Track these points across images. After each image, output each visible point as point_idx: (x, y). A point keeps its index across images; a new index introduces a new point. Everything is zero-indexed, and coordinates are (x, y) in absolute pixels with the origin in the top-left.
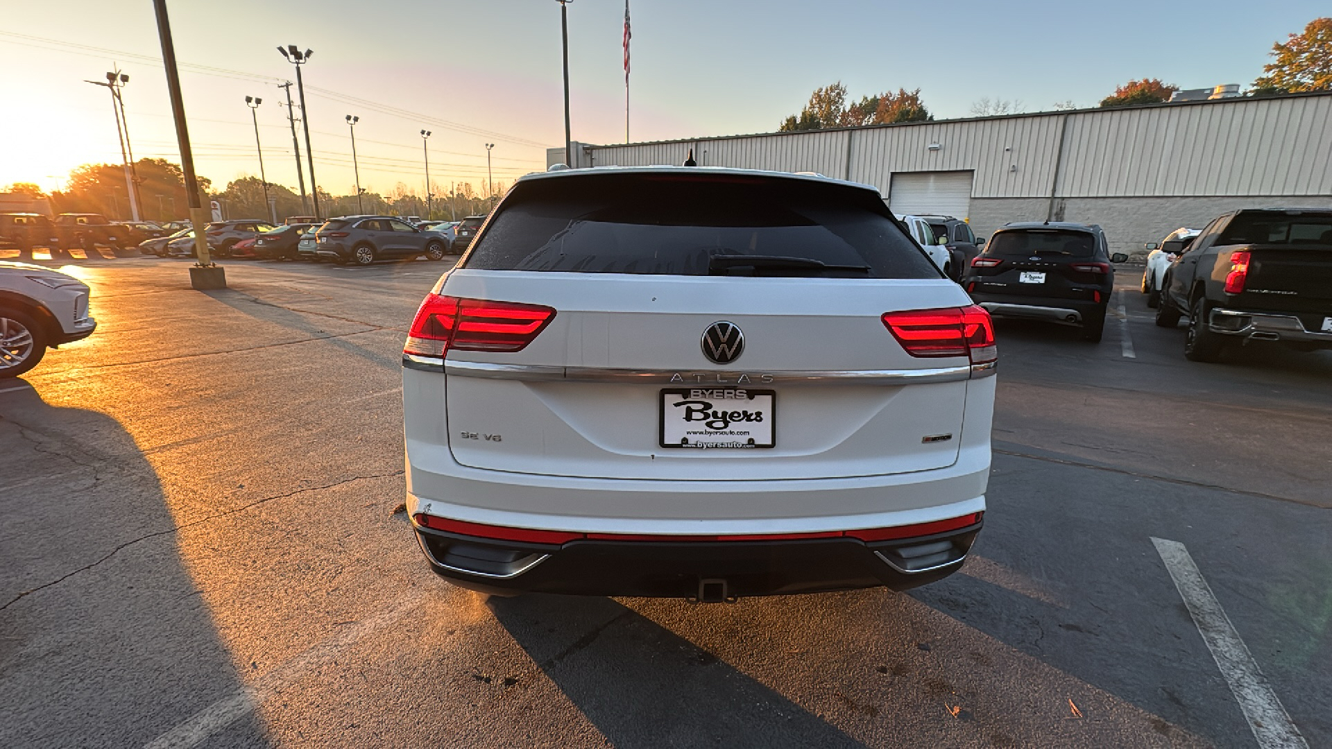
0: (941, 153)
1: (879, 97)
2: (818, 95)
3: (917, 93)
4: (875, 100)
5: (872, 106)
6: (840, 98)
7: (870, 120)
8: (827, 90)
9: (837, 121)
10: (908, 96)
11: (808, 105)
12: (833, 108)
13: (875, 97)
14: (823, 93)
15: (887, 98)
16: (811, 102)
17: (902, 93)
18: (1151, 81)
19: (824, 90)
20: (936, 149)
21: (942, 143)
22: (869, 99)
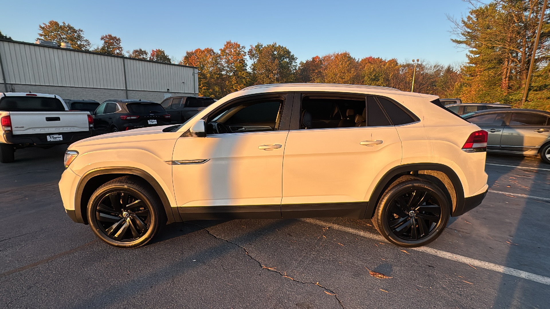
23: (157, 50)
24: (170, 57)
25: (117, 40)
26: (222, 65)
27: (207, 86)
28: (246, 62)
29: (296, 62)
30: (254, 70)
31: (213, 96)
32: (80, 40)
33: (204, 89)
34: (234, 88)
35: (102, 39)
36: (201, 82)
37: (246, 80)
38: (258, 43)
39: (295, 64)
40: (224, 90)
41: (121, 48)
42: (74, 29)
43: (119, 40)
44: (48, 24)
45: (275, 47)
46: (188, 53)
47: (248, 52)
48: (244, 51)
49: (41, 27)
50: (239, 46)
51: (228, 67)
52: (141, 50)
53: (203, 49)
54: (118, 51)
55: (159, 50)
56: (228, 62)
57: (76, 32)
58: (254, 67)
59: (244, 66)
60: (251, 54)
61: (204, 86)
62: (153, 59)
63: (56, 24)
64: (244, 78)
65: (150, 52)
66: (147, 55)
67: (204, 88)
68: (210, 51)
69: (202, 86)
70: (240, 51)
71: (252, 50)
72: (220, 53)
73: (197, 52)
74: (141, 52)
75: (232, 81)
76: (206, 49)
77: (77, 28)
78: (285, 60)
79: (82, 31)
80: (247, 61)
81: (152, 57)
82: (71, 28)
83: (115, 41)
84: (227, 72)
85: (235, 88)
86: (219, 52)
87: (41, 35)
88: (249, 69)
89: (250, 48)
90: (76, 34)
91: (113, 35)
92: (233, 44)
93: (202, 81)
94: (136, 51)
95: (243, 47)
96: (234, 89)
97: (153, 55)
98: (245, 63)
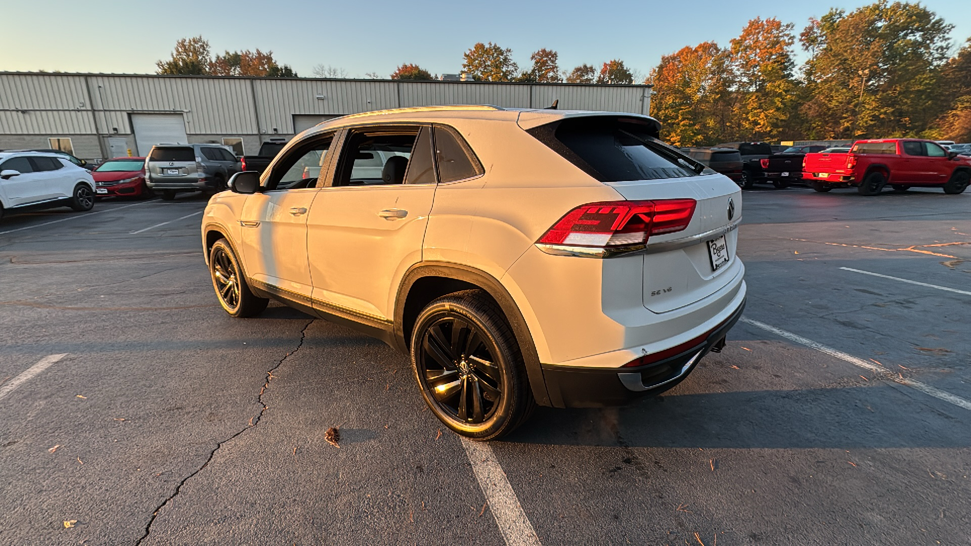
0: (326, 102)
1: (239, 53)
2: (182, 44)
3: (270, 55)
4: (236, 56)
5: (235, 60)
6: (204, 49)
7: (236, 71)
8: (190, 41)
9: (207, 69)
10: (264, 55)
11: (175, 53)
12: (200, 58)
13: (236, 52)
14: (187, 43)
15: (247, 55)
16: (177, 50)
17: (259, 53)
18: (414, 66)
19: (187, 41)
20: (322, 99)
21: (325, 94)
22: (231, 54)
23: (611, 62)
24: (631, 72)
25: (553, 57)
26: (731, 72)
27: (690, 119)
28: (791, 57)
29: (947, 36)
30: (809, 73)
31: (699, 137)
32: (506, 65)
33: (684, 125)
34: (750, 118)
35: (533, 57)
36: (681, 111)
37: (783, 99)
38: (832, 9)
39: (944, 44)
40: (728, 124)
41: (557, 67)
42: (501, 50)
43: (555, 56)
44: (473, 49)
45: (882, 11)
46: (663, 58)
47: (802, 35)
48: (787, 35)
49: (466, 55)
50: (779, 25)
51: (746, 75)
52: (585, 66)
53: (694, 46)
54: (551, 74)
55: (615, 61)
56: (747, 65)
57: (502, 54)
58: (812, 66)
59: (786, 68)
60: (809, 38)
61: (684, 119)
62: (604, 78)
63: (482, 46)
64: (780, 95)
65: (599, 67)
66: (594, 74)
67: (683, 122)
68: (708, 48)
69: (680, 118)
70: (780, 35)
71: (811, 28)
72: (730, 49)
73: (682, 54)
74: (586, 70)
75: (748, 104)
76: (700, 46)
77: (503, 48)
78: (911, 37)
79: (510, 51)
80: (795, 55)
81: (602, 76)
82: (497, 49)
83: (550, 59)
84: (743, 85)
85: (753, 119)
86: (729, 47)
87: (465, 66)
88: (798, 74)
89: (809, 24)
90: (501, 57)
91: (548, 50)
92: (765, 23)
93: (682, 109)
94: (578, 70)
95: (788, 26)
96: (749, 120)
97: (603, 72)
98: (790, 60)
